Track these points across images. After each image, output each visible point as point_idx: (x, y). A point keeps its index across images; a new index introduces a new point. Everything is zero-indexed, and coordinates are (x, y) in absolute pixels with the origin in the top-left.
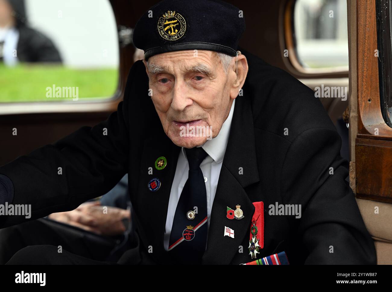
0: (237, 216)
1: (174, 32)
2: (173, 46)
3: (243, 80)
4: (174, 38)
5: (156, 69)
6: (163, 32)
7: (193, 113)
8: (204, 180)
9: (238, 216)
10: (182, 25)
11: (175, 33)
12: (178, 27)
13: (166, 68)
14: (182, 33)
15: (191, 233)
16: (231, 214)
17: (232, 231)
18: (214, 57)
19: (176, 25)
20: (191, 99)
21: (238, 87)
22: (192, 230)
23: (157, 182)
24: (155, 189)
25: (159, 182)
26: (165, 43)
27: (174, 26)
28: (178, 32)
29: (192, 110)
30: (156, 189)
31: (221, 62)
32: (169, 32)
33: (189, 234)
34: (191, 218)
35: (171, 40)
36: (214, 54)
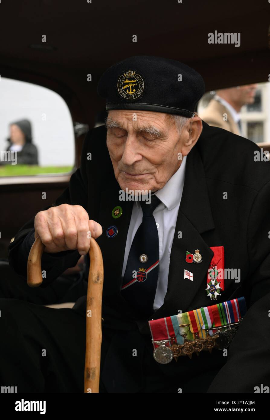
0: (195, 260)
1: (132, 91)
2: (129, 105)
3: (196, 139)
4: (131, 97)
5: (112, 124)
6: (122, 90)
7: (142, 168)
8: (156, 226)
9: (197, 260)
10: (140, 86)
11: (133, 93)
12: (136, 88)
13: (121, 125)
14: (139, 94)
15: (143, 275)
16: (190, 258)
17: (191, 274)
18: (168, 118)
19: (134, 85)
20: (140, 154)
21: (189, 145)
22: (144, 272)
23: (114, 229)
24: (112, 235)
25: (116, 229)
26: (122, 101)
27: (133, 86)
28: (135, 92)
29: (141, 165)
30: (114, 235)
31: (176, 123)
32: (128, 91)
33: (141, 276)
34: (144, 261)
35: (128, 98)
36: (168, 117)
